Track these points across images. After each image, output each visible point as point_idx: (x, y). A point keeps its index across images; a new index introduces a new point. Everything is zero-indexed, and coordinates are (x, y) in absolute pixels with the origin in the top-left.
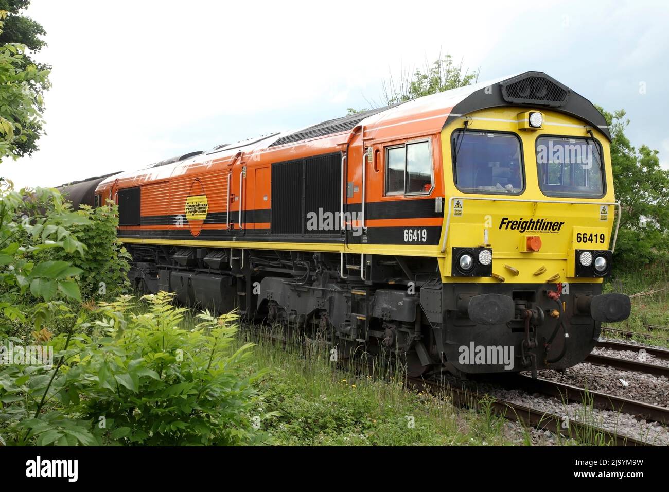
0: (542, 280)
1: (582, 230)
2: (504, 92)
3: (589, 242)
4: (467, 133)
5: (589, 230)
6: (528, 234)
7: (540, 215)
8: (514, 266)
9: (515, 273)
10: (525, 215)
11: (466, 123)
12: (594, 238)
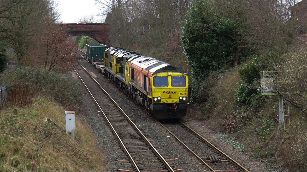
0: (174, 102)
1: (181, 93)
2: (163, 69)
3: (182, 95)
4: (156, 77)
5: (182, 93)
6: (169, 94)
7: (171, 90)
8: (167, 100)
9: (167, 101)
10: (168, 91)
11: (156, 75)
12: (184, 94)
